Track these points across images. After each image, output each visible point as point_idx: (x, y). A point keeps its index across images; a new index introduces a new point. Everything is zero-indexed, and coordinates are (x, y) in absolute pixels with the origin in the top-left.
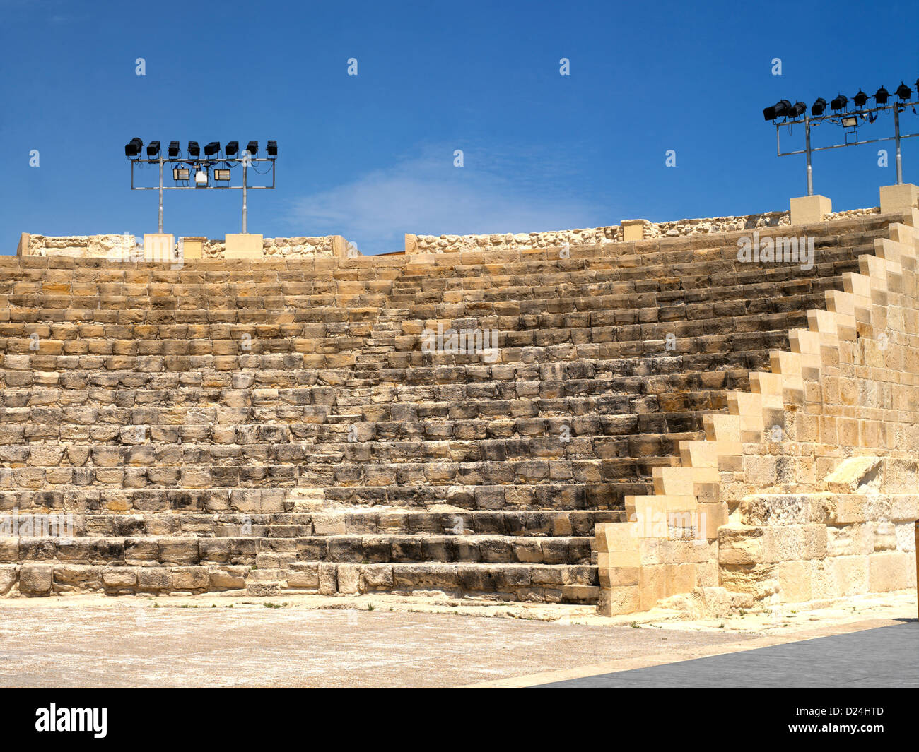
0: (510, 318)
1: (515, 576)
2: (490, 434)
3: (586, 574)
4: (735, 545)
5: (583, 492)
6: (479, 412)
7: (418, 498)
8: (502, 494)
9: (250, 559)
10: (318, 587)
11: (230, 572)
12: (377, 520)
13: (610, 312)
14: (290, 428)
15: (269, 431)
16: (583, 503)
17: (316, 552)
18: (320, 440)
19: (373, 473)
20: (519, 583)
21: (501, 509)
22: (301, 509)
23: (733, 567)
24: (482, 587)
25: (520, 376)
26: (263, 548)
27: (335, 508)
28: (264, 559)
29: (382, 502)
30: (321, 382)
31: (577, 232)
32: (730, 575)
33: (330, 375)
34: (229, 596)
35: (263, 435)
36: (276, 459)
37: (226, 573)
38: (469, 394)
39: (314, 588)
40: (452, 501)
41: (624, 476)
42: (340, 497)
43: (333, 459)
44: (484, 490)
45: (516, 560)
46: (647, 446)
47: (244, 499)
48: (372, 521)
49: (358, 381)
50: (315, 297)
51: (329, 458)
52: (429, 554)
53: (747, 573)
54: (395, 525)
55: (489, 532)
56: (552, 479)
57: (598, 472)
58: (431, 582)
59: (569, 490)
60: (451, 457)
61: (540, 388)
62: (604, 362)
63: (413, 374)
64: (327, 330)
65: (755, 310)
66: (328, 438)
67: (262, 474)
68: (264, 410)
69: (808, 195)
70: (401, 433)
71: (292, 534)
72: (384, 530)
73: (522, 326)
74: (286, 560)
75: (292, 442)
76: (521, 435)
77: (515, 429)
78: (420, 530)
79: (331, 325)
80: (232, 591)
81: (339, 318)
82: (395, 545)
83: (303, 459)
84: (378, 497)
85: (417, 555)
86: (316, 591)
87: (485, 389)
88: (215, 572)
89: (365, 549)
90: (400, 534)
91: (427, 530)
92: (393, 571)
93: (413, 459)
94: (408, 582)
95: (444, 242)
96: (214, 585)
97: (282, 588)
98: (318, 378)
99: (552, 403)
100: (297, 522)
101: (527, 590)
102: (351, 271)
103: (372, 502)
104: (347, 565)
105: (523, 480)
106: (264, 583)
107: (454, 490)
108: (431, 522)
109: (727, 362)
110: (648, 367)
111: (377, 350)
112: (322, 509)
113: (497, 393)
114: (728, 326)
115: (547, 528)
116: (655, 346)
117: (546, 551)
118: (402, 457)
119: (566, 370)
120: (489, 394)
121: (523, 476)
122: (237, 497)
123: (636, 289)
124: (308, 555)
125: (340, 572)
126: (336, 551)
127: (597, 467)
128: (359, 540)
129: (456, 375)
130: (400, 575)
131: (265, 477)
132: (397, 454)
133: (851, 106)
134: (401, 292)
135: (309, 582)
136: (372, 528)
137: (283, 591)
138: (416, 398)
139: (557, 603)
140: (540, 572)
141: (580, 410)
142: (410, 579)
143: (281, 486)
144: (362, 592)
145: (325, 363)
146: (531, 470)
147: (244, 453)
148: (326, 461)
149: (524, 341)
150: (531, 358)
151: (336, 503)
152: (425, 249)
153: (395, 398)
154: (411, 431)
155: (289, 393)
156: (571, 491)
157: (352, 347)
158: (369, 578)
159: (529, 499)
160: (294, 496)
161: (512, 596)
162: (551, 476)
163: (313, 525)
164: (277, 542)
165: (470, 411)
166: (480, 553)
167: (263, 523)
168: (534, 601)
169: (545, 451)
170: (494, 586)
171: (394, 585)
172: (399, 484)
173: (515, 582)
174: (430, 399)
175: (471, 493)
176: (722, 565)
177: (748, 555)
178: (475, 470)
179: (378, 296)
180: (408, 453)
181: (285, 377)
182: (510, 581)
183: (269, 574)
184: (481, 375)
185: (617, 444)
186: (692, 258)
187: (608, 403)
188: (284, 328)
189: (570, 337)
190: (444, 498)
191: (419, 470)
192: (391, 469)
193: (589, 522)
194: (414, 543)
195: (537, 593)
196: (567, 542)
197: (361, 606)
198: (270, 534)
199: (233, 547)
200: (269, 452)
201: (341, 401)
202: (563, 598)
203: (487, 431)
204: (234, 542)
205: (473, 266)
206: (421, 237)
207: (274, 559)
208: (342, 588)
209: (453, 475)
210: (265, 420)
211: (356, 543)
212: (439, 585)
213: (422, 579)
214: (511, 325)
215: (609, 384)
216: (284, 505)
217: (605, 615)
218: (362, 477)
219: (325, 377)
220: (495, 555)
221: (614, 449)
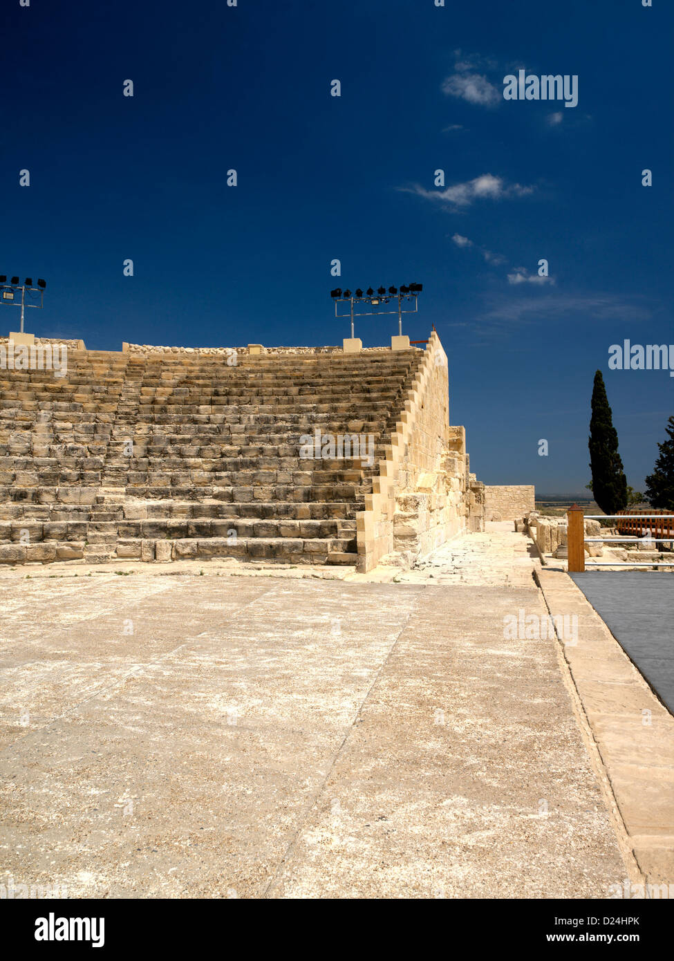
0: (209, 389)
1: (291, 547)
2: (223, 455)
3: (340, 545)
4: (404, 524)
5: (309, 491)
6: (211, 441)
7: (192, 494)
8: (252, 493)
9: (82, 537)
10: (140, 556)
11: (72, 547)
12: (170, 509)
13: (270, 389)
14: (88, 448)
15: (73, 449)
16: (308, 498)
17: (132, 531)
18: (108, 456)
19: (155, 478)
20: (294, 552)
21: (250, 502)
22: (109, 501)
23: (403, 537)
24: (264, 555)
25: (227, 422)
26: (90, 529)
27: (133, 501)
28: (94, 537)
29: (167, 497)
30: (98, 421)
31: (221, 350)
32: (401, 542)
33: (103, 417)
34: (72, 564)
35: (68, 452)
36: (82, 468)
37: (69, 548)
38: (199, 431)
39: (137, 557)
40: (216, 497)
41: (328, 481)
42: (138, 494)
43: (122, 468)
44: (239, 490)
45: (281, 536)
46: (335, 464)
47: (67, 495)
48: (167, 510)
49: (123, 421)
50: (79, 371)
51: (119, 468)
52: (216, 532)
53: (411, 541)
54: (183, 512)
55: (250, 517)
56: (279, 483)
57: (310, 479)
58: (226, 552)
59: (299, 490)
60: (203, 469)
61: (246, 429)
62: (281, 416)
63: (159, 418)
64: (93, 390)
65: (357, 391)
66: (114, 455)
67: (76, 478)
68: (66, 436)
69: (351, 337)
70: (164, 453)
71: (109, 519)
72: (175, 516)
73: (216, 394)
74: (110, 537)
75: (89, 457)
76: (244, 456)
77: (240, 452)
78: (201, 516)
79: (96, 388)
80: (74, 561)
81: (98, 383)
82: (191, 526)
83: (101, 469)
84: (164, 494)
85: (206, 533)
86: (138, 559)
87: (210, 429)
88: (61, 547)
89: (168, 529)
90: (186, 518)
91: (206, 516)
92: (198, 544)
93: (177, 470)
94: (208, 552)
95: (145, 349)
96: (60, 557)
97: (113, 558)
98: (96, 418)
99: (259, 438)
100: (109, 510)
101: (299, 556)
102: (98, 358)
103: (160, 497)
104: (163, 541)
105: (258, 484)
106: (97, 554)
107: (217, 489)
108: (209, 510)
109: (357, 418)
110: (308, 419)
111: (128, 403)
112: (124, 501)
113: (218, 431)
114: (345, 399)
115: (292, 515)
116: (306, 408)
117: (303, 530)
118: (170, 468)
119: (257, 420)
120: (213, 432)
121: (259, 481)
122: (63, 493)
123: (277, 378)
124: (127, 534)
125: (158, 546)
126: (147, 531)
127: (310, 476)
128: (165, 523)
129: (186, 420)
130: (203, 547)
131: (78, 480)
132: (166, 466)
133: (376, 294)
134: (132, 372)
135: (134, 554)
136: (166, 515)
137: (113, 560)
138: (165, 432)
139: (322, 565)
140: (311, 544)
141: (277, 442)
142: (210, 550)
143: (90, 486)
144: (173, 559)
145: (98, 409)
146: (264, 478)
147: (59, 463)
148: (117, 470)
149: (221, 402)
150: (230, 412)
151: (134, 498)
152: (134, 352)
153: (151, 432)
154: (171, 452)
155: (80, 426)
156: (300, 491)
157: (112, 401)
158: (180, 550)
159: (271, 496)
160: (102, 491)
161: (286, 560)
162: (278, 481)
163: (124, 513)
164: (101, 525)
165: (205, 441)
166: (253, 532)
167: (87, 511)
168: (304, 563)
169: (267, 466)
170: (273, 553)
171: (198, 554)
172: (173, 485)
173: (290, 551)
174: (174, 433)
175: (230, 492)
176: (395, 536)
177: (413, 530)
178: (226, 477)
179: (120, 373)
180: (174, 466)
181: (74, 417)
182: (287, 551)
183: (100, 548)
184: (203, 420)
185: (315, 463)
186: (302, 364)
187: (295, 439)
188: (64, 387)
189: (250, 401)
190: (211, 495)
191: (188, 476)
192: (168, 476)
193: (324, 511)
194: (205, 525)
195: (306, 558)
196: (319, 524)
197: (195, 572)
198: (92, 519)
199: (70, 529)
200: (77, 463)
201: (115, 433)
202: (328, 561)
203: (221, 453)
204: (70, 525)
205: (174, 361)
206: (132, 345)
207: (101, 537)
208: (158, 557)
209: (210, 480)
210: (66, 443)
211: (162, 525)
212: (231, 553)
213: (220, 550)
214: (210, 393)
215: (289, 428)
216: (97, 499)
217: (361, 572)
218: (147, 480)
219: (100, 417)
220: (264, 532)
221: (313, 465)
